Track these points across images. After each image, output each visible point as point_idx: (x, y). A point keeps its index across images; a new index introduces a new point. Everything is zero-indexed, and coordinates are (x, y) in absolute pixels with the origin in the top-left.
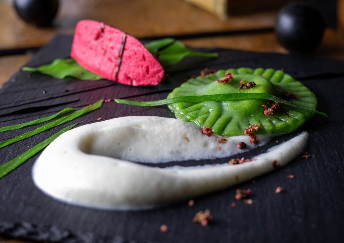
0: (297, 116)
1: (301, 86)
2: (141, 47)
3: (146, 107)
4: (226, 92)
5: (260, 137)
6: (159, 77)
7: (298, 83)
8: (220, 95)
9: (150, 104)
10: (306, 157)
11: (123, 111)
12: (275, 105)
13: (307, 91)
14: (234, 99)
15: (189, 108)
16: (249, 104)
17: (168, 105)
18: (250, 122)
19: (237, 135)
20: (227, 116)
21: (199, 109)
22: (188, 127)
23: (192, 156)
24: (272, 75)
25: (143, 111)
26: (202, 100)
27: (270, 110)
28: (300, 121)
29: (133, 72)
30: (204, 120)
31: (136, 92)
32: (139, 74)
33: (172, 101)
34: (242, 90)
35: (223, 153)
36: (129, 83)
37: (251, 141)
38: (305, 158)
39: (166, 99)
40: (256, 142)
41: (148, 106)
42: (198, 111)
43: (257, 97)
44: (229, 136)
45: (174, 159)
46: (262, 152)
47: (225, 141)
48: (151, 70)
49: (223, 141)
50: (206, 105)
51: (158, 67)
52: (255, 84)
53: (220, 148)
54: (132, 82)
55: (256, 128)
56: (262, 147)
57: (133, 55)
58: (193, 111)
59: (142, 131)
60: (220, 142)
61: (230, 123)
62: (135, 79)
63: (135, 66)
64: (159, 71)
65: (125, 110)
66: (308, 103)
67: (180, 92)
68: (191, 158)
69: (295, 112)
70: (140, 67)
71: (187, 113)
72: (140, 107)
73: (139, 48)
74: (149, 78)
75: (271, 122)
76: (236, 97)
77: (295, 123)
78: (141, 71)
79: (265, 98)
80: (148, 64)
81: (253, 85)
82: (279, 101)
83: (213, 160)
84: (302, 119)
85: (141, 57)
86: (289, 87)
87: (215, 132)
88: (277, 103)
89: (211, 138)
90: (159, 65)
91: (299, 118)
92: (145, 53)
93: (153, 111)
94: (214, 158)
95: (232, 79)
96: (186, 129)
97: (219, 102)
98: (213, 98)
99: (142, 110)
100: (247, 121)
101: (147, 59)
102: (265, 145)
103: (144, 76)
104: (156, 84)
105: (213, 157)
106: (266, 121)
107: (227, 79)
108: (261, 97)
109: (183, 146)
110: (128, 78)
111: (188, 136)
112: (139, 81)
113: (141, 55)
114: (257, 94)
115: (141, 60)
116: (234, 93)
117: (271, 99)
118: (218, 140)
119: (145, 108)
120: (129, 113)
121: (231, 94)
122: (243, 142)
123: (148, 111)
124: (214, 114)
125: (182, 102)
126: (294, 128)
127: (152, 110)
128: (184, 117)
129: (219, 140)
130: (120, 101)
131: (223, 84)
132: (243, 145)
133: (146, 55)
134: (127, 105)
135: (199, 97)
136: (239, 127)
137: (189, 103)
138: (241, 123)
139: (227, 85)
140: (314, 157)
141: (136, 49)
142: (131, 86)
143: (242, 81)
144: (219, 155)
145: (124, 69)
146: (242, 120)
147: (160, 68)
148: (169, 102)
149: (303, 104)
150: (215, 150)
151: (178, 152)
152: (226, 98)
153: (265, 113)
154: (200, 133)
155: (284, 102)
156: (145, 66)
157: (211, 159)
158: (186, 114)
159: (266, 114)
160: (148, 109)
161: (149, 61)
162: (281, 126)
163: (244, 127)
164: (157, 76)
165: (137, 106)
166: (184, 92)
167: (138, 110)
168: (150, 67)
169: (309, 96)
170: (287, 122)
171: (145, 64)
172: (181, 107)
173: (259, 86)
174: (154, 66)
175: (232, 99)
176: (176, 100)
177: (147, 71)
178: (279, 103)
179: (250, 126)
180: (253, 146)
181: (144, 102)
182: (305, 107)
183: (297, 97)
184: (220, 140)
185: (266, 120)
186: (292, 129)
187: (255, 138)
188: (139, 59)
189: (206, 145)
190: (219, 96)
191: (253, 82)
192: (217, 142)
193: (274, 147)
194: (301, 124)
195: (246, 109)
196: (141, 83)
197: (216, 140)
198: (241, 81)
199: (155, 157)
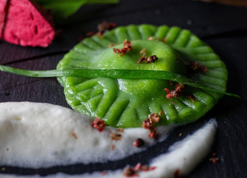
0: (204, 100)
1: (210, 52)
2: (28, 4)
3: (33, 78)
4: (123, 68)
5: (160, 129)
6: (49, 38)
7: (206, 49)
8: (116, 70)
9: (37, 75)
10: (214, 160)
11: (7, 83)
12: (180, 87)
13: (217, 60)
14: (133, 77)
15: (80, 85)
16: (149, 84)
17: (57, 77)
18: (150, 108)
19: (133, 127)
20: (123, 100)
21: (91, 87)
22: (75, 120)
23: (79, 159)
24: (177, 35)
25: (29, 83)
26: (96, 75)
27: (174, 93)
28: (208, 107)
29: (21, 30)
30: (96, 105)
31: (24, 55)
32: (26, 34)
33: (62, 74)
34: (142, 65)
35: (117, 153)
36: (16, 42)
37: (150, 136)
38: (212, 161)
39: (55, 70)
40: (156, 136)
41: (35, 76)
42: (90, 89)
43: (159, 77)
44: (125, 127)
45: (59, 162)
46: (162, 151)
47: (119, 138)
48: (41, 31)
49: (117, 137)
50: (99, 82)
51: (48, 28)
52: (157, 59)
53: (113, 147)
54: (19, 41)
55: (157, 119)
56: (164, 142)
57: (20, 12)
58: (85, 90)
59: (22, 125)
60: (113, 138)
61: (126, 109)
62: (23, 39)
63: (22, 24)
64: (48, 32)
65: (8, 83)
66: (218, 78)
67: (72, 59)
68: (79, 161)
69: (202, 94)
70: (28, 27)
71: (77, 91)
72: (27, 77)
73: (26, 5)
74: (38, 38)
75: (173, 108)
76: (134, 75)
77: (202, 110)
78: (29, 30)
79: (168, 79)
80: (37, 24)
81: (154, 60)
82: (184, 81)
83: (105, 164)
84: (210, 104)
85: (29, 16)
86: (196, 53)
87: (108, 123)
88: (182, 85)
89: (103, 133)
90: (48, 25)
91: (206, 102)
92: (32, 12)
93: (40, 84)
94: (106, 162)
95: (131, 49)
96: (74, 123)
97: (115, 80)
98: (108, 74)
99: (27, 82)
100: (146, 106)
101: (35, 19)
102: (166, 140)
103: (32, 36)
104: (46, 45)
105: (104, 160)
106: (168, 107)
107: (125, 49)
108: (164, 77)
109: (70, 145)
110: (14, 37)
111: (76, 131)
112: (26, 41)
113: (29, 13)
114: (159, 72)
115: (29, 19)
116: (132, 69)
117: (175, 80)
118: (111, 135)
119: (31, 79)
120: (12, 87)
121: (128, 70)
122: (140, 137)
123: (34, 83)
124: (108, 96)
125: (73, 76)
126: (201, 115)
127: (39, 82)
128: (74, 97)
129: (112, 137)
130: (4, 69)
131: (121, 56)
132: (140, 142)
133: (34, 14)
134: (11, 74)
135: (92, 71)
136: (137, 115)
137: (80, 78)
138: (139, 111)
139: (125, 57)
140: (222, 160)
141: (23, 6)
142: (19, 46)
143: (142, 52)
144: (111, 156)
145: (10, 27)
146: (140, 105)
147: (50, 29)
148: (58, 74)
149: (212, 80)
150: (107, 150)
151: (64, 153)
152: (123, 75)
153: (167, 96)
154: (90, 128)
155: (190, 82)
156: (33, 25)
157: (102, 162)
158: (76, 94)
159: (169, 97)
160: (35, 80)
161: (37, 21)
162: (185, 114)
163: (143, 117)
164: (46, 38)
165: (22, 76)
166: (77, 60)
167: (23, 82)
168: (39, 27)
169: (219, 67)
170: (193, 108)
171: (33, 23)
172: (71, 83)
173: (161, 60)
174: (43, 26)
175: (130, 76)
176: (66, 74)
177: (36, 31)
178: (184, 84)
179: (149, 116)
180: (151, 141)
181: (31, 72)
182: (214, 84)
183: (205, 69)
184: (114, 136)
185: (168, 104)
186: (198, 117)
187: (155, 132)
188: (26, 18)
189: (96, 142)
190: (115, 72)
191: (155, 56)
192: (110, 139)
193: (176, 143)
194: (209, 110)
195: (145, 91)
196: (29, 43)
197: (108, 136)
198: (141, 50)
199: (37, 160)
